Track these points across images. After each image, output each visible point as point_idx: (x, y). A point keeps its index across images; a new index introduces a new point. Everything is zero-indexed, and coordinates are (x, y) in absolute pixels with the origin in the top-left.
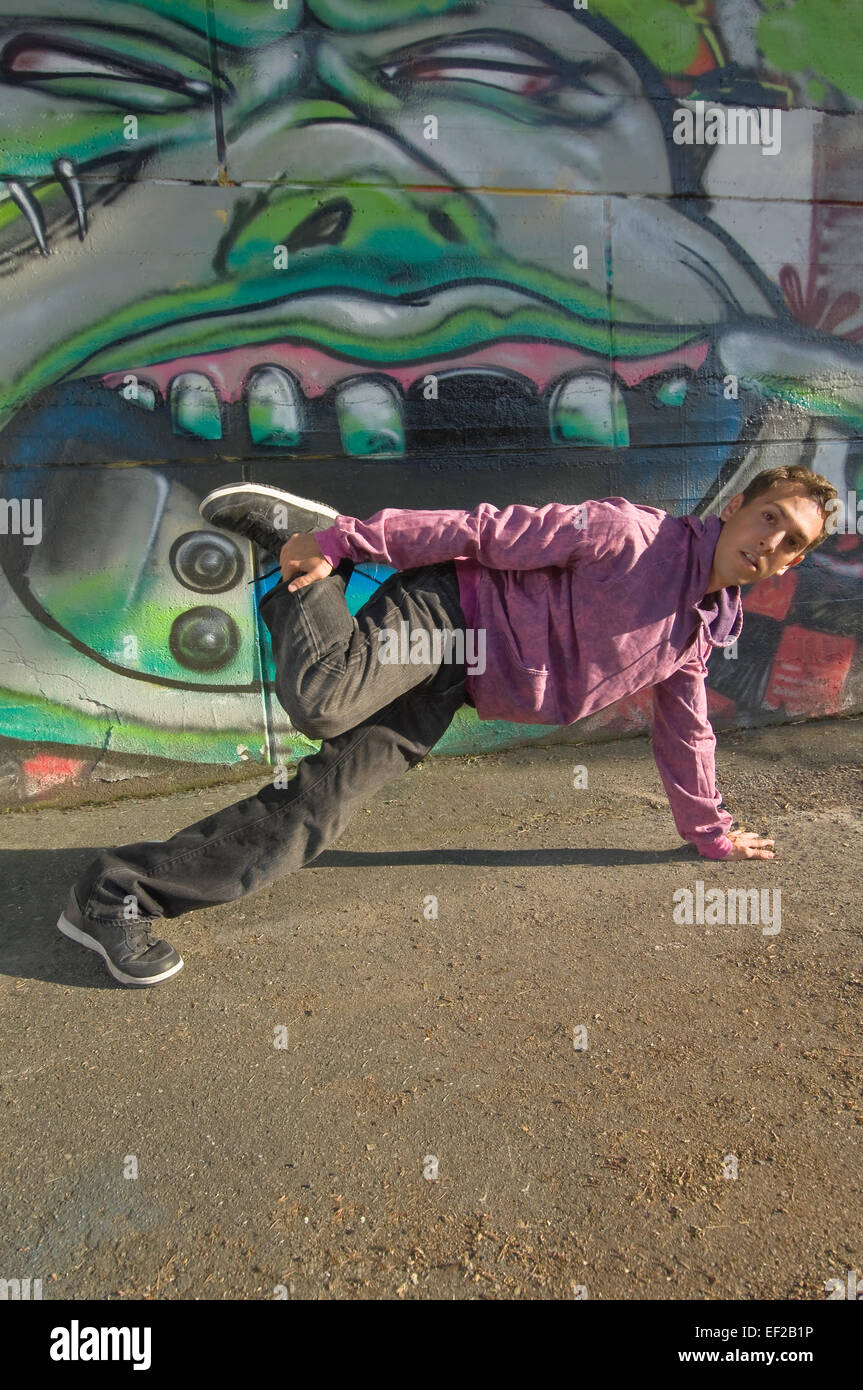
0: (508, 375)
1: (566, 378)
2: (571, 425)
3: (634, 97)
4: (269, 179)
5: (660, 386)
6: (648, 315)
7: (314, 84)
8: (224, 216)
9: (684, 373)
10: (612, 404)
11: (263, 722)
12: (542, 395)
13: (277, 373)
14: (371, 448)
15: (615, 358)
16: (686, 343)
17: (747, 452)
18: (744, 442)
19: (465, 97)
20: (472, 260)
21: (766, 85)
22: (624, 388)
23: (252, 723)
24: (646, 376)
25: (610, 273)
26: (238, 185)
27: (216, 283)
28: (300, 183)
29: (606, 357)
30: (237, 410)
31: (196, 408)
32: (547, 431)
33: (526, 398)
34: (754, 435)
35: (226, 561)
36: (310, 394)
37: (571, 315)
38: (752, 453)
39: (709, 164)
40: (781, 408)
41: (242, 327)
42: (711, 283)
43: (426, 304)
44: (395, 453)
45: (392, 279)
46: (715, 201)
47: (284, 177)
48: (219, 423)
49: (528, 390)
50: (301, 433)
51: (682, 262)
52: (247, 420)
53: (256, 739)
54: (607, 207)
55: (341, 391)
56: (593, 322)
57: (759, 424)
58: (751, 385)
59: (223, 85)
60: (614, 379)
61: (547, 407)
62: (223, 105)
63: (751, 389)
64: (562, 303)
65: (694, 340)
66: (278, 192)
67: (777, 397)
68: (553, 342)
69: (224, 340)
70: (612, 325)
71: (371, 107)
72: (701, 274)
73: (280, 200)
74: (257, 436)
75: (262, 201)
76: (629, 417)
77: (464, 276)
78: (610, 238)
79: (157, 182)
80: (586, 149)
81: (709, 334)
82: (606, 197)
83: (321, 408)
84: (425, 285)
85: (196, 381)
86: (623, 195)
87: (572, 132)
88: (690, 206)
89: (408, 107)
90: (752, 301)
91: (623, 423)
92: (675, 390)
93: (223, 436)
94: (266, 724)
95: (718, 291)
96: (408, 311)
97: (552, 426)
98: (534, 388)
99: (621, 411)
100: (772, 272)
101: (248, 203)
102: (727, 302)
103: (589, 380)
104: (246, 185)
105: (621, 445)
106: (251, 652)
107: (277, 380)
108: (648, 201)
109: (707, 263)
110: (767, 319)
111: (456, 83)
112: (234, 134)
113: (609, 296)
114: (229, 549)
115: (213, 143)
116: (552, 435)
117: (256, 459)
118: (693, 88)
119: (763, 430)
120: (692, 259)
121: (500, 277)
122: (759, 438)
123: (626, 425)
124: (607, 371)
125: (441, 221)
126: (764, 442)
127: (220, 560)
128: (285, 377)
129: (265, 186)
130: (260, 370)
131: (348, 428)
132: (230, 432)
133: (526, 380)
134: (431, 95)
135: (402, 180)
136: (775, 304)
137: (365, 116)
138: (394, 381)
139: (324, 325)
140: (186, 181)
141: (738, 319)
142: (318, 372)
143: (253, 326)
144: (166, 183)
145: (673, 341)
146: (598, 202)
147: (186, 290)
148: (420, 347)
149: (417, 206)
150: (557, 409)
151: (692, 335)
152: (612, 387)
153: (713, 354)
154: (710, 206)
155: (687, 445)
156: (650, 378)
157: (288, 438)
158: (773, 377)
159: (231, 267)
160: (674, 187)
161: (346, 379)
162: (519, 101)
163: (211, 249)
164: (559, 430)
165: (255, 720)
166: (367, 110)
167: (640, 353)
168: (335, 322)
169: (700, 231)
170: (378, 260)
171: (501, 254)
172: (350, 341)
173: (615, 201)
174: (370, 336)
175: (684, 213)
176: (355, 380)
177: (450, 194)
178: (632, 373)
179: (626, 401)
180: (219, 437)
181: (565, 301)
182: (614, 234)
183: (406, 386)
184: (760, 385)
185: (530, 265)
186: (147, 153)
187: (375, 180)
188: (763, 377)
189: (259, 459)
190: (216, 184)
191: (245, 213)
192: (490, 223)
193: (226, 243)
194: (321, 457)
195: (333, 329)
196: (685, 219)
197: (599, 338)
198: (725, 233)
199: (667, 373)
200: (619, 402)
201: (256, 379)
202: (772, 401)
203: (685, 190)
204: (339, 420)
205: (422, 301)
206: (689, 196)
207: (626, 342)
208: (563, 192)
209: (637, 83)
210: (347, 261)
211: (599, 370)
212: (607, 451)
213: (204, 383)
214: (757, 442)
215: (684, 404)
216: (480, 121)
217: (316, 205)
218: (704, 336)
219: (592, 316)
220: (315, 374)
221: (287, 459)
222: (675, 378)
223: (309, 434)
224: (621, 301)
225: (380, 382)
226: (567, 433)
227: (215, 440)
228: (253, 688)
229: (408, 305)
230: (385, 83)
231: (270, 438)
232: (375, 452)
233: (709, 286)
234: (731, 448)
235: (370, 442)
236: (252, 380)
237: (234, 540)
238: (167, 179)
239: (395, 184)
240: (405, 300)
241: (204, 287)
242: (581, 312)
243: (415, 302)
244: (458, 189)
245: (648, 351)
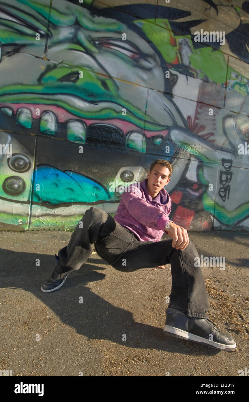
0: (117, 128)
1: (132, 132)
2: (131, 144)
3: (158, 66)
4: (59, 61)
5: (155, 139)
6: (154, 120)
7: (75, 40)
8: (43, 68)
9: (162, 137)
10: (142, 141)
11: (28, 213)
12: (125, 135)
13: (51, 114)
14: (75, 140)
15: (145, 130)
16: (163, 130)
17: (174, 160)
18: (174, 157)
19: (116, 54)
20: (111, 96)
21: (190, 71)
22: (146, 138)
23: (25, 213)
24: (151, 136)
25: (146, 108)
26: (49, 60)
27: (37, 85)
28: (67, 64)
29: (142, 129)
30: (37, 121)
31: (24, 118)
32: (125, 145)
33: (121, 135)
34: (176, 156)
35: (25, 164)
36: (60, 121)
37: (135, 116)
38: (175, 160)
39: (174, 87)
40: (183, 150)
41: (43, 99)
42: (171, 116)
43: (97, 104)
44: (82, 142)
45: (89, 96)
46: (174, 96)
47: (62, 62)
48: (31, 124)
49: (121, 133)
50: (55, 132)
51: (165, 109)
52: (40, 124)
53: (26, 218)
54: (148, 91)
55: (69, 122)
56: (140, 119)
57: (178, 153)
58: (177, 143)
59: (49, 33)
60: (144, 135)
61: (126, 138)
62: (49, 39)
63: (177, 144)
64: (133, 113)
65: (165, 129)
66: (60, 65)
67: (183, 147)
68: (129, 122)
69: (37, 101)
70: (145, 121)
71: (90, 50)
72: (169, 113)
73: (60, 67)
74: (42, 130)
75: (55, 66)
76: (147, 145)
77: (108, 100)
78: (147, 99)
79: (25, 54)
80: (145, 76)
81: (169, 129)
82: (148, 89)
83: (63, 126)
84: (98, 100)
85: (26, 111)
86: (152, 89)
87: (142, 70)
88: (168, 96)
89: (100, 53)
90: (180, 123)
91: (145, 147)
92: (158, 141)
93: (31, 128)
94: (29, 214)
95: (172, 118)
96: (92, 105)
97: (126, 143)
98: (123, 133)
99: (145, 143)
100: (186, 116)
101: (51, 66)
102: (174, 122)
103: (137, 134)
104: (51, 61)
105: (143, 152)
106: (29, 192)
107: (51, 115)
108: (158, 92)
109: (170, 111)
110: (183, 128)
111: (114, 50)
112: (50, 47)
113: (145, 114)
114: (27, 160)
115: (44, 47)
116: (126, 146)
117: (40, 136)
118: (173, 67)
119: (179, 155)
120: (167, 109)
121: (118, 102)
122: (177, 157)
123: (145, 148)
124: (142, 132)
125: (104, 84)
126: (178, 158)
127: (24, 163)
128: (53, 115)
129: (57, 63)
130: (46, 112)
131: (70, 133)
132: (34, 127)
133: (121, 130)
134: (106, 51)
135: (95, 71)
136: (185, 124)
137: (88, 52)
138: (85, 123)
139: (67, 104)
140: (34, 56)
141: (176, 126)
142: (63, 116)
143: (46, 99)
144: (27, 55)
145: (159, 128)
146: (146, 89)
147: (28, 85)
148: (93, 115)
149: (98, 79)
150: (128, 139)
151: (165, 128)
152: (143, 137)
153: (169, 134)
154: (173, 97)
155: (160, 155)
156: (153, 137)
157: (51, 132)
158: (183, 142)
159: (43, 82)
160: (165, 90)
161: (71, 119)
162: (129, 59)
163: (38, 76)
164: (128, 145)
165: (26, 212)
166: (89, 51)
167: (151, 130)
168: (71, 104)
169: (170, 103)
170: (85, 90)
171: (119, 97)
172: (74, 110)
173: (150, 91)
174: (80, 110)
175: (167, 97)
176: (74, 120)
177: (108, 78)
178: (149, 134)
179: (146, 141)
180: (30, 128)
181: (134, 112)
182: (149, 98)
183: (88, 125)
184: (179, 144)
185: (126, 101)
186: (24, 46)
187: (88, 69)
188: (180, 142)
189: (42, 136)
190: (42, 59)
191: (49, 68)
192: (118, 88)
193: (42, 75)
194: (60, 139)
195: (70, 105)
196: (166, 99)
197: (142, 124)
198: (176, 105)
199: (157, 136)
200: (144, 141)
201: (45, 114)
202: (181, 148)
203: (167, 91)
204: (68, 130)
205: (96, 103)
206: (168, 93)
207: (148, 126)
208: (137, 85)
209: (159, 63)
210: (77, 88)
211: (140, 131)
212: (140, 153)
213: (28, 112)
214: (177, 158)
215: (160, 145)
216: (119, 61)
217: (70, 71)
218: (167, 129)
219: (140, 118)
220: (62, 116)
221: (50, 138)
222: (159, 137)
223: (58, 132)
224: (148, 115)
225: (81, 122)
226: (130, 146)
227: (29, 128)
228: (27, 203)
229: (92, 103)
230: (95, 45)
231: (46, 131)
232: (76, 141)
233: (170, 117)
234: (170, 158)
235: (76, 138)
236: (43, 114)
237: (29, 158)
238: (28, 54)
239: (93, 71)
240: (91, 102)
241: (34, 85)
242: (138, 116)
243: (94, 103)
244: (110, 77)
245: (153, 130)
